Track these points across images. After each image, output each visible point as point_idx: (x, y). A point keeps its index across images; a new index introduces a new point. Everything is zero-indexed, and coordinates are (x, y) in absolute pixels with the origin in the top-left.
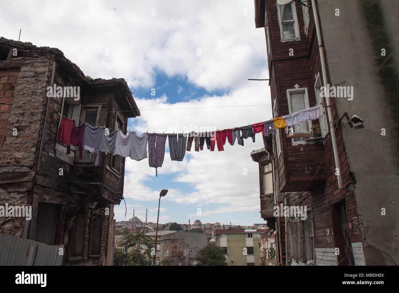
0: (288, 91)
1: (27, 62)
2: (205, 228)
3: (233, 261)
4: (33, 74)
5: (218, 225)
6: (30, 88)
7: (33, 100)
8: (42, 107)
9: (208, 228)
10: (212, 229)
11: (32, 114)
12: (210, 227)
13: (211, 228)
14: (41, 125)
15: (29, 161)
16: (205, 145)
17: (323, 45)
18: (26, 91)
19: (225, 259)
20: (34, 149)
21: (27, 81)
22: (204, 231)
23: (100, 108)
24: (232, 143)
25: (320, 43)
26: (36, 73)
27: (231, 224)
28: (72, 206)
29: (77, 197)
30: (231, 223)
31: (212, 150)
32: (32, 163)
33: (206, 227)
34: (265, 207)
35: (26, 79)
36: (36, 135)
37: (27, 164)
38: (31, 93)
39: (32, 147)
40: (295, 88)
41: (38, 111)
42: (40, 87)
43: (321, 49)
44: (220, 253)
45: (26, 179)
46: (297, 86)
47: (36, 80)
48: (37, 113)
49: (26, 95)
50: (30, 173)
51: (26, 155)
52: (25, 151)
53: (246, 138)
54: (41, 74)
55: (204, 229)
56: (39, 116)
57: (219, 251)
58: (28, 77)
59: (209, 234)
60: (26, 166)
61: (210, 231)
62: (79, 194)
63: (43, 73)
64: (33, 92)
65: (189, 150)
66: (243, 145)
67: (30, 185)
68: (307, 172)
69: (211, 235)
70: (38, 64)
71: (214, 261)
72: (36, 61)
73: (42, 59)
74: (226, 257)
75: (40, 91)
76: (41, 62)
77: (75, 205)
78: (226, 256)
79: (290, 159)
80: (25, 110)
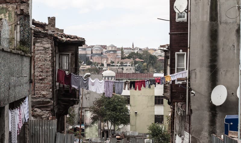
0: (176, 53)
1: (38, 41)
2: (92, 53)
3: (137, 113)
4: (42, 48)
5: (113, 49)
6: (43, 56)
7: (46, 64)
8: (51, 68)
9: (97, 54)
10: (102, 56)
11: (47, 72)
12: (100, 52)
13: (102, 53)
14: (52, 77)
15: (50, 96)
16: (132, 87)
17: (189, 48)
18: (41, 58)
19: (127, 110)
20: (51, 90)
21: (41, 53)
22: (90, 58)
23: (70, 55)
24: (145, 86)
25: (188, 47)
26: (44, 48)
27: (133, 47)
28: (61, 110)
29: (62, 106)
30: (133, 45)
31: (136, 89)
32: (51, 97)
33: (94, 52)
34: (167, 91)
35: (39, 51)
36: (51, 83)
37: (49, 97)
38: (44, 60)
39: (50, 89)
40: (180, 52)
41: (50, 70)
42: (48, 56)
43: (188, 49)
44: (122, 104)
45: (49, 104)
46: (181, 51)
47: (45, 52)
48: (49, 71)
49: (41, 61)
50: (51, 101)
51: (48, 93)
52: (47, 91)
53: (151, 85)
54: (47, 48)
55: (90, 56)
56: (50, 73)
57: (120, 102)
58: (40, 50)
59: (99, 63)
60: (49, 98)
61: (100, 59)
62: (64, 105)
63: (48, 48)
64: (45, 59)
65: (125, 89)
66: (150, 88)
67: (52, 107)
68: (181, 98)
69: (103, 65)
70: (45, 43)
71: (113, 114)
72: (43, 40)
73: (46, 39)
74: (128, 109)
75: (49, 59)
76: (46, 41)
77: (62, 110)
78: (129, 107)
79: (173, 91)
80: (43, 69)
